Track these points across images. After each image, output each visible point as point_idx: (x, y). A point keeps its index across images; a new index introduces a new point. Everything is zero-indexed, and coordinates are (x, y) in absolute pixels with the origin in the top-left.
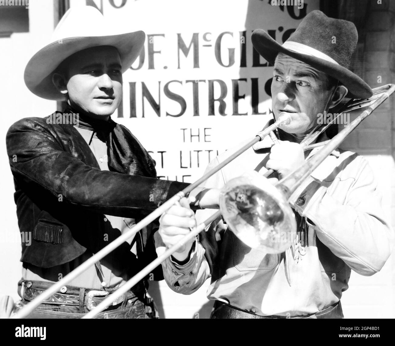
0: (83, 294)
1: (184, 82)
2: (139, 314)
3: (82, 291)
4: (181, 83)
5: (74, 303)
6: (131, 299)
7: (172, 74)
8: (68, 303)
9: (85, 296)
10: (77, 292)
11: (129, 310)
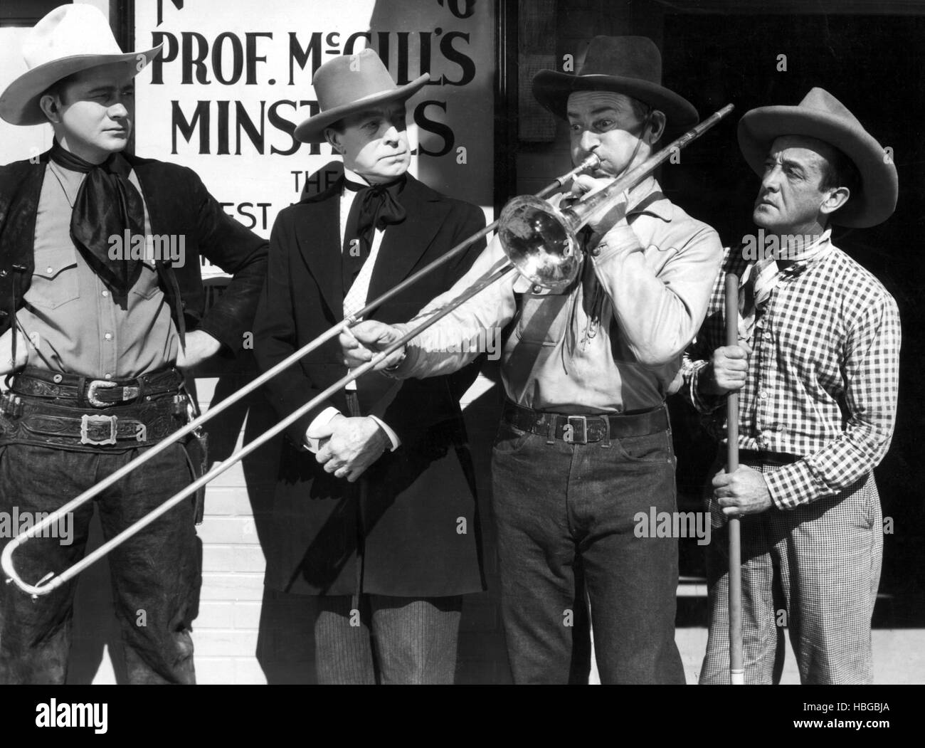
0: (83, 385)
1: (298, 104)
2: (161, 414)
3: (82, 380)
4: (294, 104)
5: (72, 395)
6: (150, 395)
7: (281, 91)
8: (64, 395)
9: (85, 386)
10: (75, 382)
11: (145, 408)
